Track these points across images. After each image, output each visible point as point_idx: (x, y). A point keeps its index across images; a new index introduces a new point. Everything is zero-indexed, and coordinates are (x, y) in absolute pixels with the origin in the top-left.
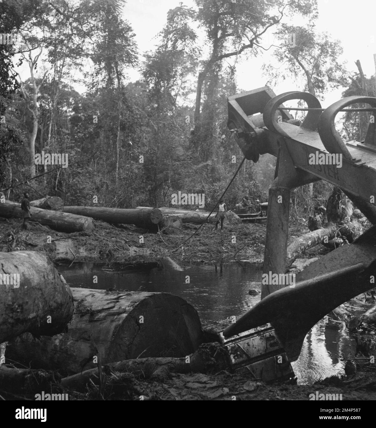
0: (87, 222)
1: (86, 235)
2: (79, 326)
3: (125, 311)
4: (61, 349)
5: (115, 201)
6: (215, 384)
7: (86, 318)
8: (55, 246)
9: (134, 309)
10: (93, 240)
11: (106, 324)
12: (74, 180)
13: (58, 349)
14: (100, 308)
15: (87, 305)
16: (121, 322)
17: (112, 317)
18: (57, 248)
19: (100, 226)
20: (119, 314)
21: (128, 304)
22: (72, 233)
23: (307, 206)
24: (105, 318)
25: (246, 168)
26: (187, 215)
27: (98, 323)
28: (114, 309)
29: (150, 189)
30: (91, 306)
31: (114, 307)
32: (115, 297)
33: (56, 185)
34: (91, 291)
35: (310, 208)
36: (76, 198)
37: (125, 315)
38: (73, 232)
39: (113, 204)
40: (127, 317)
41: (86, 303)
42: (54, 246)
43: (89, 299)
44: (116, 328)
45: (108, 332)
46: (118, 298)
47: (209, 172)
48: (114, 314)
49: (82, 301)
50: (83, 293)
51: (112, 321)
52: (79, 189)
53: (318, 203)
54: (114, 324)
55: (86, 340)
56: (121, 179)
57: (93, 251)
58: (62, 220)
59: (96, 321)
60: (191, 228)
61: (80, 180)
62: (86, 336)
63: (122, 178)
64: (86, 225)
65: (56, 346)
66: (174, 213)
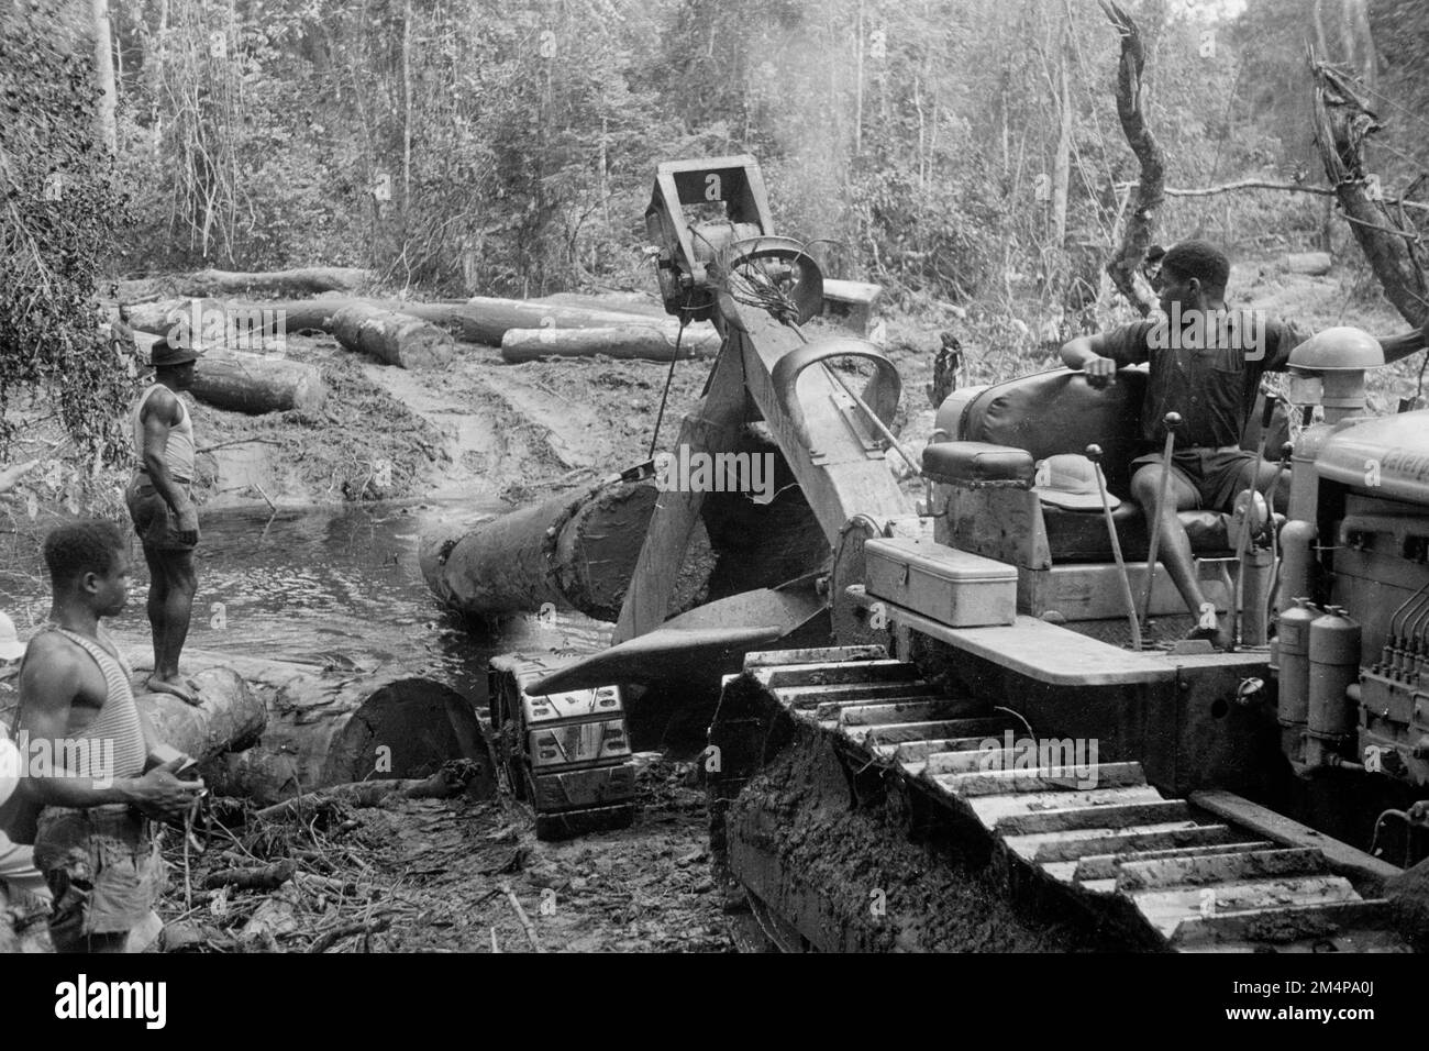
0: (304, 381)
1: (305, 422)
2: (279, 731)
3: (349, 710)
4: (251, 767)
5: (401, 264)
6: (443, 808)
7: (290, 718)
8: (216, 466)
9: (364, 706)
10: (324, 442)
11: (320, 729)
12: (262, 172)
13: (248, 767)
14: (312, 703)
15: (291, 696)
16: (343, 726)
17: (330, 718)
18: (221, 474)
19: (349, 385)
20: (340, 713)
21: (355, 696)
22: (261, 417)
23: (1045, 275)
24: (319, 719)
25: (863, 126)
26: (628, 332)
27: (309, 727)
28: (334, 705)
29: (520, 224)
30: (298, 699)
31: (333, 702)
32: (337, 684)
33: (205, 243)
34: (298, 670)
35: (1055, 280)
36: (272, 235)
37: (349, 715)
38: (265, 412)
39: (398, 272)
40: (352, 719)
41: (289, 693)
42: (212, 466)
43: (295, 686)
44: (335, 735)
45: (323, 742)
46: (340, 687)
47: (749, 120)
48: (332, 714)
49: (284, 688)
50: (285, 673)
51: (331, 725)
52: (282, 203)
53: (1088, 258)
54: (333, 729)
55: (290, 753)
56: (419, 186)
57: (325, 481)
58: (231, 376)
59: (305, 724)
60: (629, 386)
61: (281, 171)
62: (291, 748)
63: (424, 180)
64: (302, 392)
65: (243, 762)
66: (590, 323)
